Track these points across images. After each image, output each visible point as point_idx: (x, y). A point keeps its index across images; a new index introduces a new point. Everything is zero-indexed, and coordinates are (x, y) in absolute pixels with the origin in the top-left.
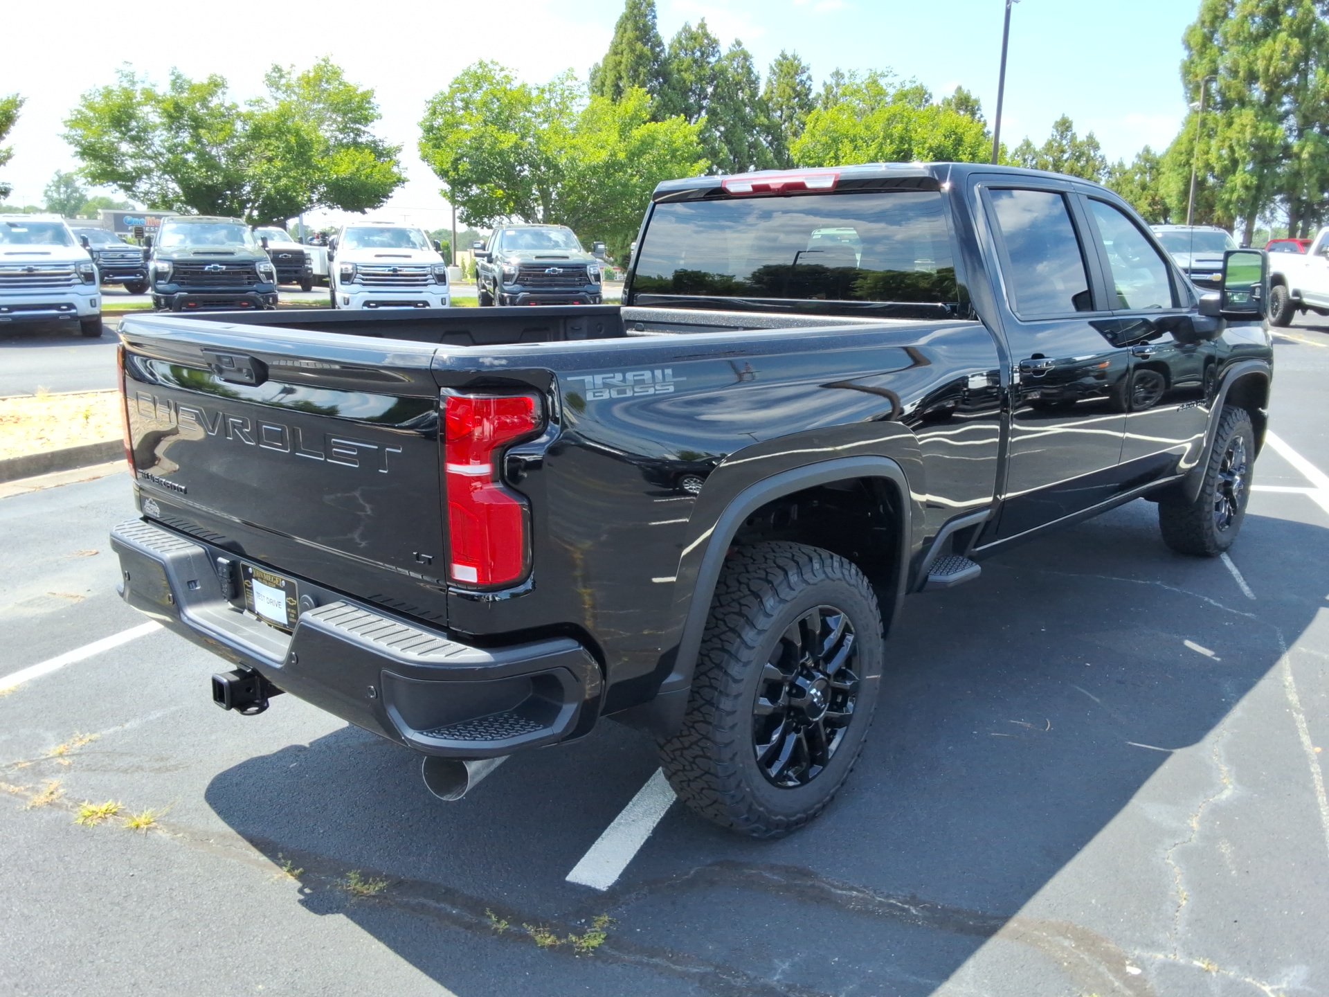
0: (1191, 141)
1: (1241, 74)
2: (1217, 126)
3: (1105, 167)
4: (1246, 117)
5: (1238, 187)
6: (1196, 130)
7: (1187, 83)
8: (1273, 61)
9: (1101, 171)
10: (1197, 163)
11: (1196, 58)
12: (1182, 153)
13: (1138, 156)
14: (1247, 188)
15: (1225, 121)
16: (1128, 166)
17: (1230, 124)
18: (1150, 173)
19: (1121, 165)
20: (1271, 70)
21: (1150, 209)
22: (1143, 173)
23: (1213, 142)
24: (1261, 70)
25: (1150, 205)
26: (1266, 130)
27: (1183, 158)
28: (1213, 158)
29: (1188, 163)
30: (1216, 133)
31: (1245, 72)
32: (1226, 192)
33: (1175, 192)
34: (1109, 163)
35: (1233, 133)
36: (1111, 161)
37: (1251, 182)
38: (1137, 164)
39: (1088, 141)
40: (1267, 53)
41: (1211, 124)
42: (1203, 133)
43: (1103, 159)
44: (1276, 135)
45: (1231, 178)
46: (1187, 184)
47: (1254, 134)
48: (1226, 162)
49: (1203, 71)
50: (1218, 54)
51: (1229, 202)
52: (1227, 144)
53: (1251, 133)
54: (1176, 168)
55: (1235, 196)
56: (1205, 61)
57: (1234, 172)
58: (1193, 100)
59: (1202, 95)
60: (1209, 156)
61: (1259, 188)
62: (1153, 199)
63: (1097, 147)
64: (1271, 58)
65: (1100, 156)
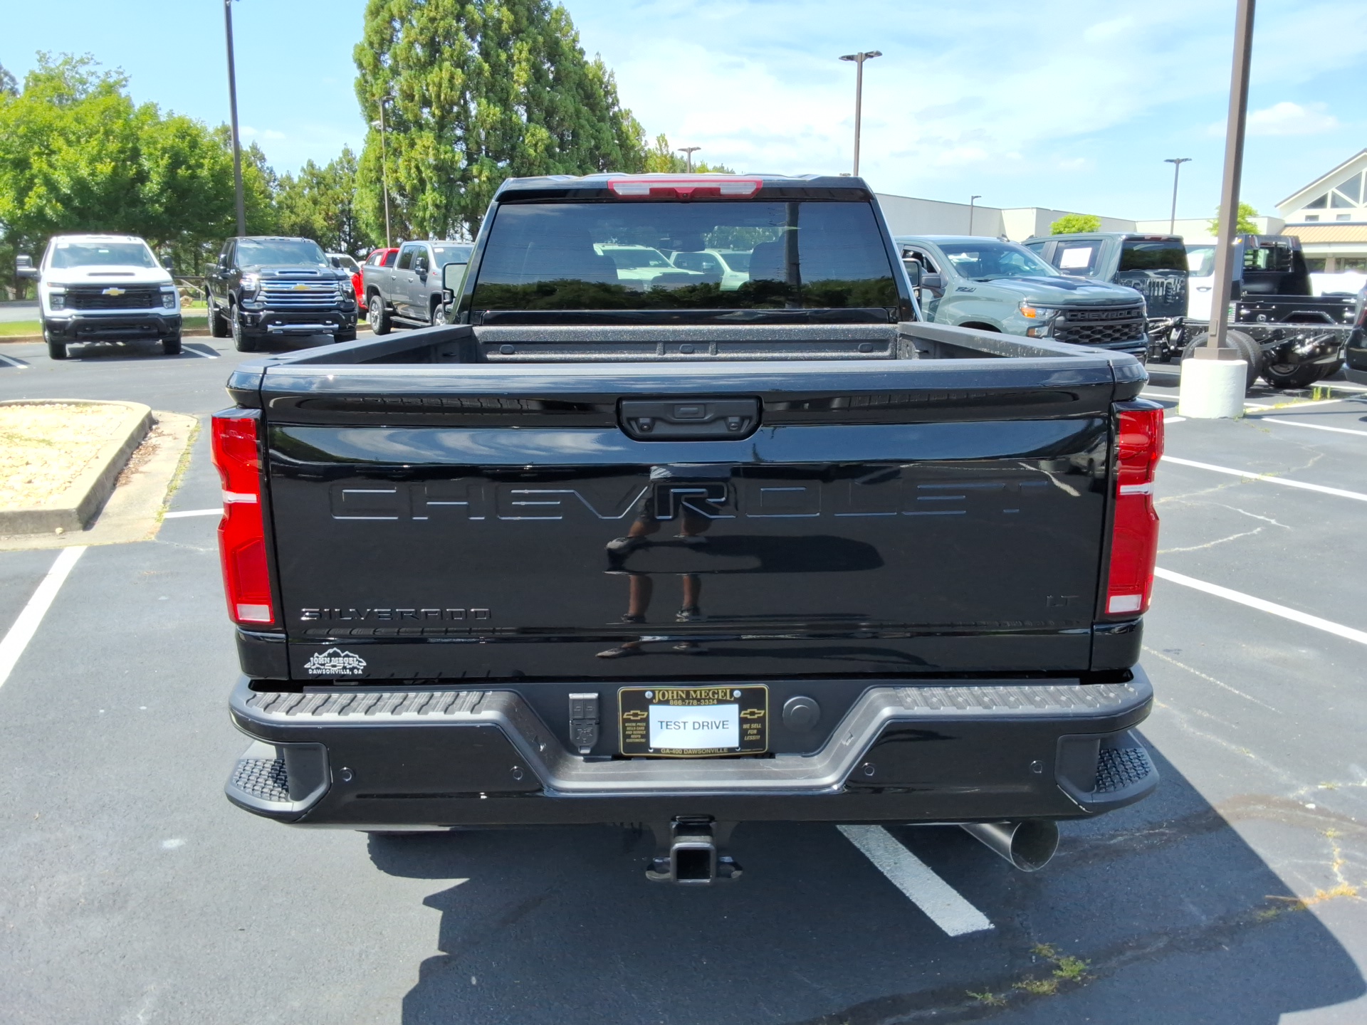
0: (379, 159)
1: (417, 97)
2: (401, 147)
3: (275, 180)
4: (428, 138)
5: (429, 206)
6: (381, 148)
7: (364, 101)
8: (442, 89)
9: (272, 184)
10: (388, 181)
11: (369, 78)
12: (371, 170)
13: (303, 170)
14: (437, 206)
15: (407, 141)
16: (296, 180)
17: (412, 145)
18: (318, 188)
19: (289, 178)
20: (442, 98)
21: (326, 224)
22: (311, 188)
23: (400, 161)
24: (433, 96)
25: (325, 220)
26: (446, 153)
27: (373, 175)
28: (402, 175)
29: (379, 180)
30: (401, 152)
31: (419, 97)
32: (419, 210)
33: (371, 208)
34: (278, 176)
35: (416, 154)
36: (280, 173)
37: (441, 201)
38: (304, 178)
39: (252, 152)
40: (436, 80)
41: (394, 145)
42: (388, 152)
43: (271, 171)
44: (456, 158)
45: (421, 196)
46: (381, 199)
47: (437, 157)
48: (415, 181)
49: (379, 91)
50: (390, 76)
51: (424, 219)
52: (413, 164)
53: (434, 154)
54: (368, 184)
55: (428, 214)
56: (379, 82)
57: (423, 191)
58: (371, 119)
59: (381, 114)
60: (398, 174)
61: (447, 207)
62: (327, 214)
63: (262, 159)
64: (440, 85)
65: (268, 168)
